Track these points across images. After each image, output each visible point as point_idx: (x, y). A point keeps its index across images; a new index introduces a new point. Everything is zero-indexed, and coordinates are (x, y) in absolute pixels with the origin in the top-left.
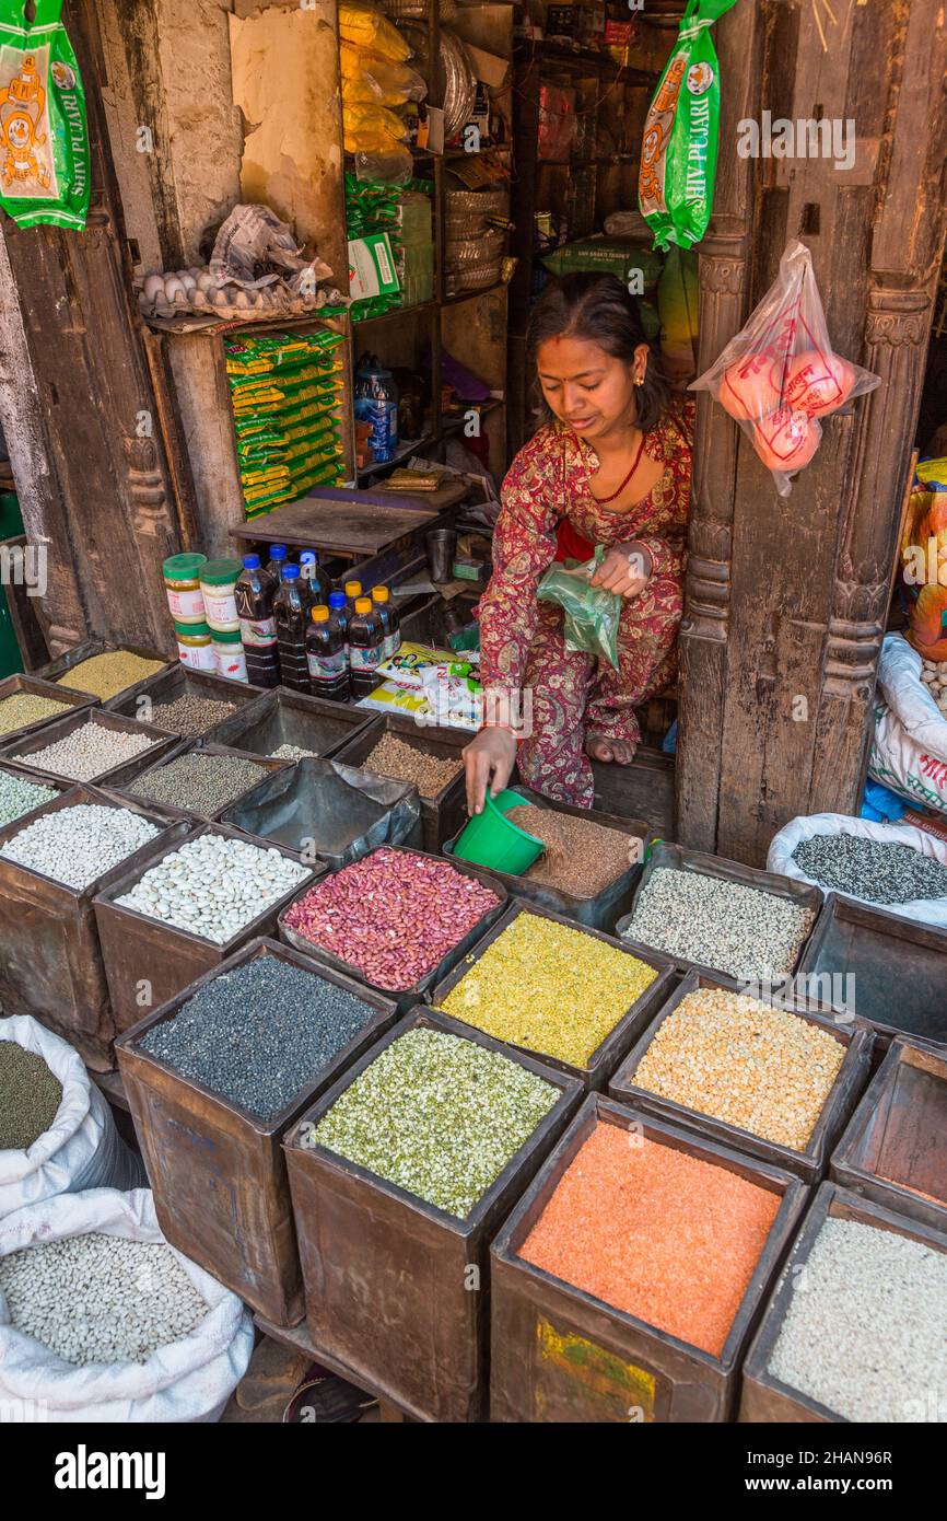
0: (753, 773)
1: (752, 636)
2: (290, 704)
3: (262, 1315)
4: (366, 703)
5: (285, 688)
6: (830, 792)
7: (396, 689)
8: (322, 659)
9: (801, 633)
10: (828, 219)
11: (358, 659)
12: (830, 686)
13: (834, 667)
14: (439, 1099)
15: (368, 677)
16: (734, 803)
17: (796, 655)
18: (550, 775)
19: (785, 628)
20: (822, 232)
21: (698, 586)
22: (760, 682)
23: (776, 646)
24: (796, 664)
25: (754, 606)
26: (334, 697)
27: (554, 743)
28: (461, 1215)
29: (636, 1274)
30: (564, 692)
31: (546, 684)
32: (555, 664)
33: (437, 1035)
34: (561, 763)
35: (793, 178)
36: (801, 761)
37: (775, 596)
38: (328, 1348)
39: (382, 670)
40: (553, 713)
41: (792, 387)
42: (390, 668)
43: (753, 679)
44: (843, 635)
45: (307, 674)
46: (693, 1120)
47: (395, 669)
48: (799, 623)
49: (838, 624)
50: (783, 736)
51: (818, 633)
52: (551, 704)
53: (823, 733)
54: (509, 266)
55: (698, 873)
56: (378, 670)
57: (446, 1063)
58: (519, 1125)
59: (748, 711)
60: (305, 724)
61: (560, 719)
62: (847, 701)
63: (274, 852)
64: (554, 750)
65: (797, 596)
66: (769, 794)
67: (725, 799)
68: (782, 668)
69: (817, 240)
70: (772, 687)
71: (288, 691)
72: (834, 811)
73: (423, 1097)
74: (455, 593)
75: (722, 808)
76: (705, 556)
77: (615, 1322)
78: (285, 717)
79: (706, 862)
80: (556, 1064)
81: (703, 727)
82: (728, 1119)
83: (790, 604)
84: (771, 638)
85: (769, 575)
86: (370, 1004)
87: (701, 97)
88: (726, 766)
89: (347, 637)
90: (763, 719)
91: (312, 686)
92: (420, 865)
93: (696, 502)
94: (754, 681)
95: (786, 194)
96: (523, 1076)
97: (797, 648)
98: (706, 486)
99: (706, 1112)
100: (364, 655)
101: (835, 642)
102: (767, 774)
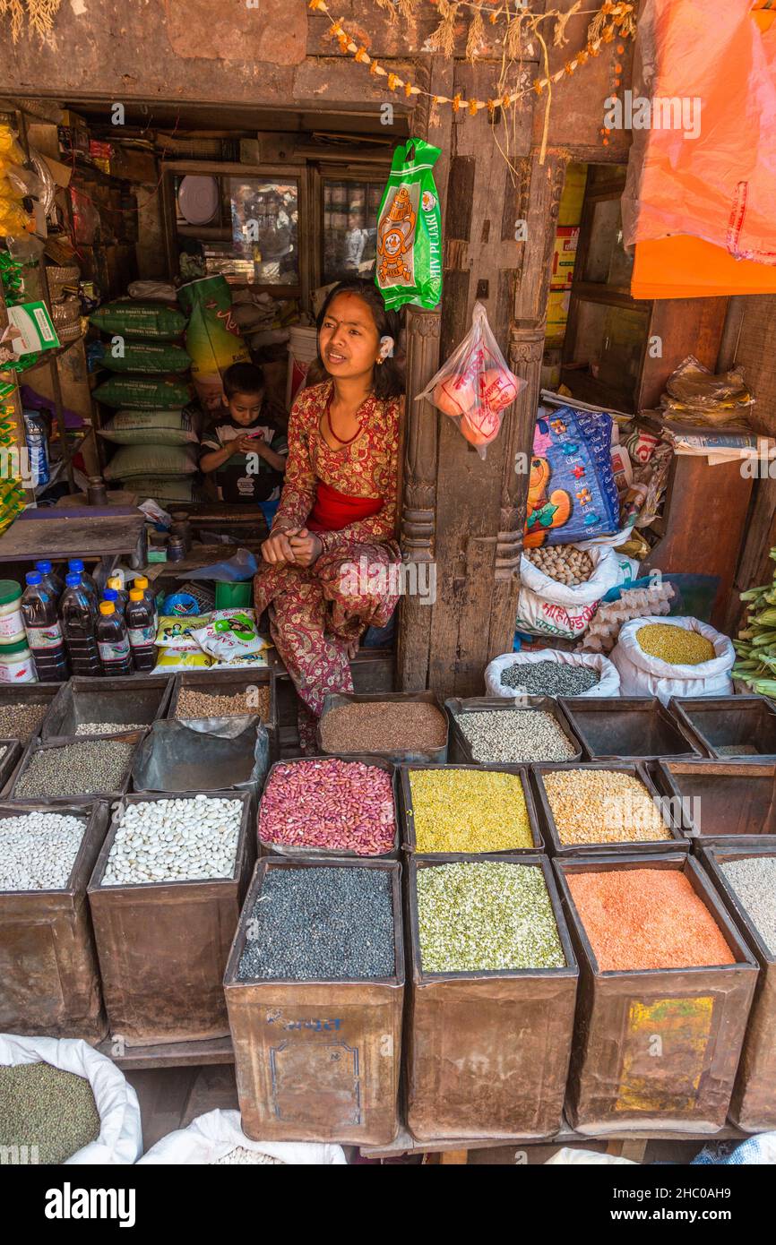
0: (452, 643)
1: (450, 554)
2: (83, 689)
3: (366, 1145)
4: (159, 670)
5: (79, 677)
6: (501, 642)
7: (179, 654)
8: (115, 645)
9: (481, 546)
10: (493, 289)
11: (138, 638)
12: (499, 574)
13: (500, 562)
14: (480, 906)
15: (149, 650)
16: (439, 666)
17: (479, 559)
18: (315, 683)
19: (472, 544)
20: (490, 296)
21: (414, 529)
22: (455, 582)
23: (465, 557)
24: (479, 565)
25: (451, 535)
26: (127, 673)
27: (308, 660)
28: (561, 966)
29: (663, 947)
30: (304, 624)
31: (290, 621)
32: (294, 606)
33: (439, 869)
34: (318, 672)
35: (472, 264)
36: (483, 627)
37: (464, 525)
38: (433, 1135)
39: (159, 641)
40: (301, 641)
41: (490, 392)
42: (165, 638)
43: (451, 580)
44: (505, 542)
45: (100, 660)
46: (612, 849)
47: (170, 638)
48: (481, 539)
49: (502, 535)
50: (471, 614)
51: (492, 543)
52: (297, 635)
53: (496, 605)
54: (84, 323)
55: (473, 712)
56: (157, 643)
57: (465, 881)
58: (538, 897)
59: (448, 603)
60: (100, 702)
61: (308, 644)
62: (509, 582)
63: (201, 797)
64: (309, 664)
65: (479, 523)
66: (462, 653)
67: (433, 664)
68: (470, 570)
69: (488, 301)
70: (463, 584)
71: (84, 679)
72: (505, 652)
73: (468, 910)
74: (157, 574)
75: (431, 672)
76: (417, 507)
77: (687, 976)
78: (80, 701)
79: (476, 704)
80: (518, 852)
81: (419, 621)
82: (628, 840)
83: (474, 528)
84: (461, 552)
85: (460, 512)
86: (379, 868)
87: (430, 213)
88: (434, 643)
89: (130, 622)
90: (458, 606)
91: (103, 668)
92: (317, 766)
93: (410, 473)
94: (451, 582)
95: (467, 274)
96: (512, 868)
97: (479, 555)
98: (419, 462)
99: (616, 841)
100: (144, 633)
101: (501, 547)
102: (461, 641)
